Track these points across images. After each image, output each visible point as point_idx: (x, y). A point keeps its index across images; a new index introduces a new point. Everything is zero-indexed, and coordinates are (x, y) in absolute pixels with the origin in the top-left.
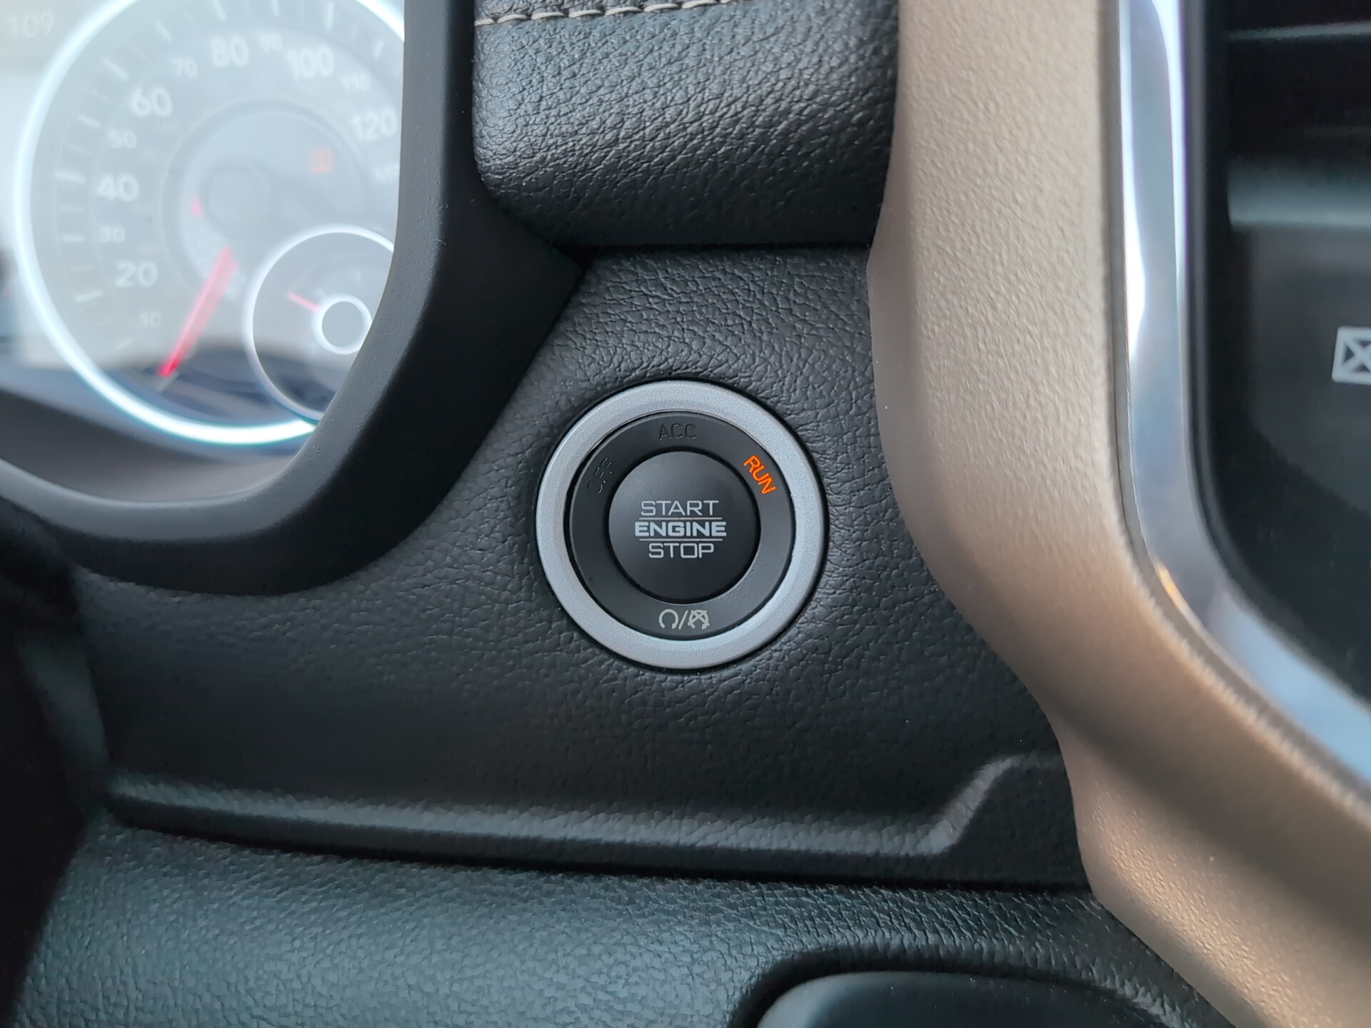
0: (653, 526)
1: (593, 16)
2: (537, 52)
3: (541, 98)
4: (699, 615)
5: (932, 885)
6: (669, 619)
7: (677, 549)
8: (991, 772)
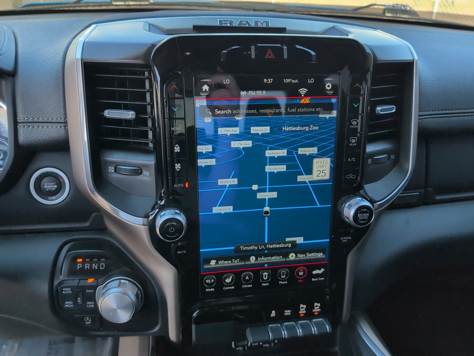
0: (47, 186)
1: (33, 127)
2: (26, 131)
3: (27, 137)
4: (54, 198)
5: (87, 230)
6: (50, 198)
7: (50, 189)
8: (94, 214)
